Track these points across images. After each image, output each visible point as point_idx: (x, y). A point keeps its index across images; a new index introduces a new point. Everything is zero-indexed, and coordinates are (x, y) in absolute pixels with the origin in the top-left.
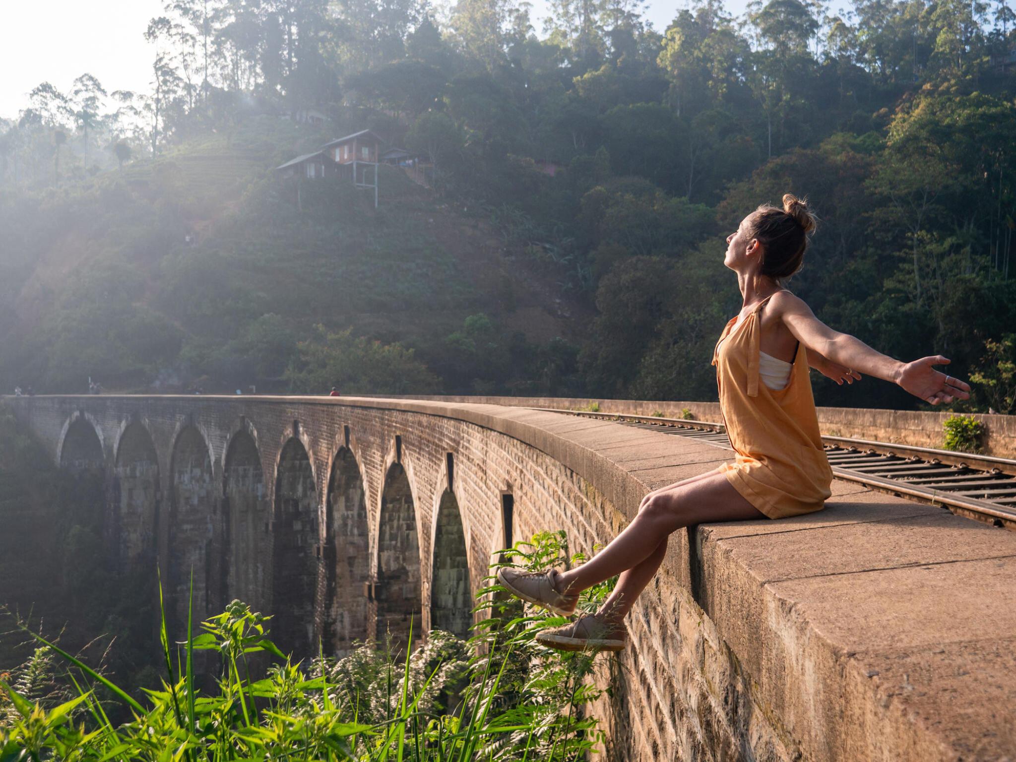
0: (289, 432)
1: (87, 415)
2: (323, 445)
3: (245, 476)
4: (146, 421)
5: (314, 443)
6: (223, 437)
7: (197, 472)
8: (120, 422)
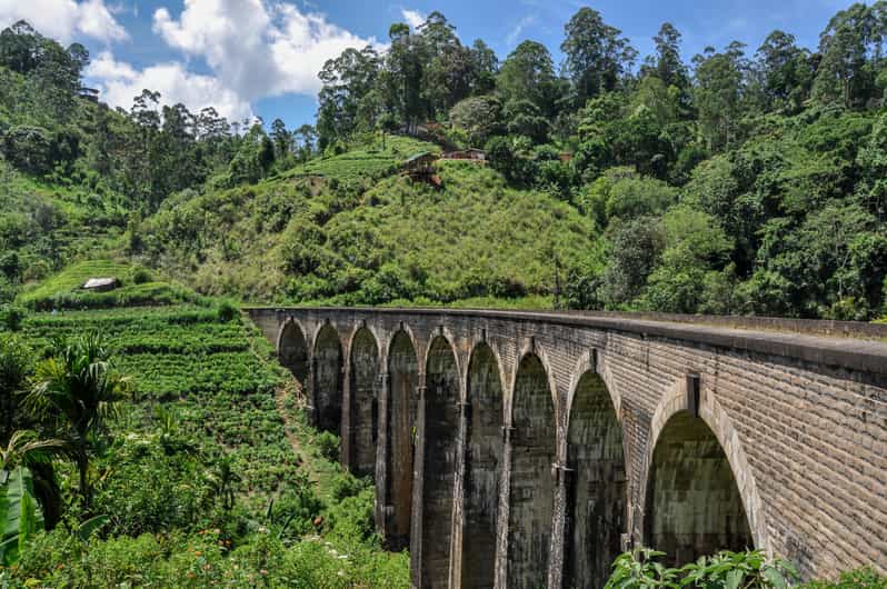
0: (436, 332)
1: (296, 320)
2: (464, 341)
3: (400, 359)
4: (334, 324)
5: (456, 339)
6: (387, 335)
7: (367, 355)
8: (317, 323)
